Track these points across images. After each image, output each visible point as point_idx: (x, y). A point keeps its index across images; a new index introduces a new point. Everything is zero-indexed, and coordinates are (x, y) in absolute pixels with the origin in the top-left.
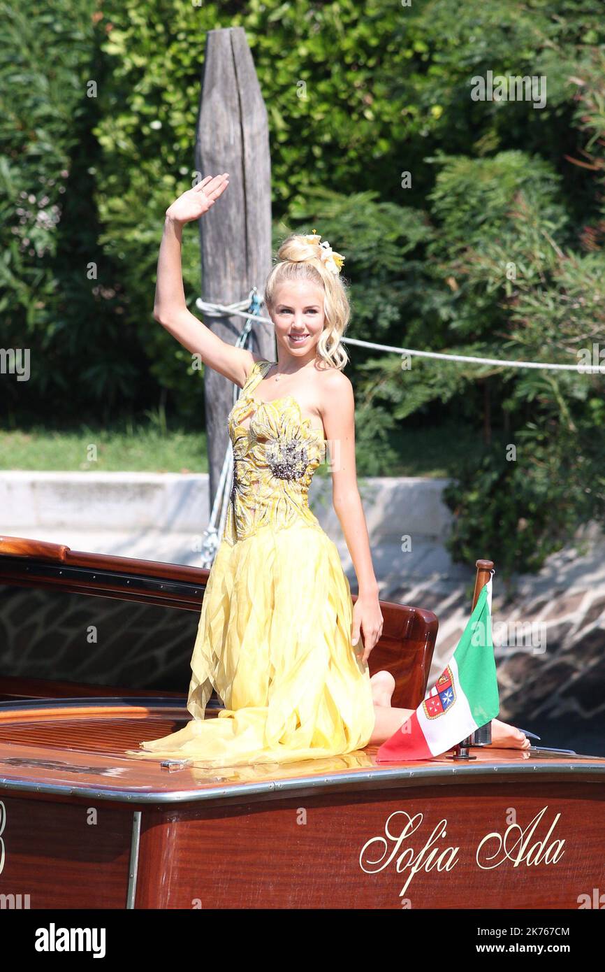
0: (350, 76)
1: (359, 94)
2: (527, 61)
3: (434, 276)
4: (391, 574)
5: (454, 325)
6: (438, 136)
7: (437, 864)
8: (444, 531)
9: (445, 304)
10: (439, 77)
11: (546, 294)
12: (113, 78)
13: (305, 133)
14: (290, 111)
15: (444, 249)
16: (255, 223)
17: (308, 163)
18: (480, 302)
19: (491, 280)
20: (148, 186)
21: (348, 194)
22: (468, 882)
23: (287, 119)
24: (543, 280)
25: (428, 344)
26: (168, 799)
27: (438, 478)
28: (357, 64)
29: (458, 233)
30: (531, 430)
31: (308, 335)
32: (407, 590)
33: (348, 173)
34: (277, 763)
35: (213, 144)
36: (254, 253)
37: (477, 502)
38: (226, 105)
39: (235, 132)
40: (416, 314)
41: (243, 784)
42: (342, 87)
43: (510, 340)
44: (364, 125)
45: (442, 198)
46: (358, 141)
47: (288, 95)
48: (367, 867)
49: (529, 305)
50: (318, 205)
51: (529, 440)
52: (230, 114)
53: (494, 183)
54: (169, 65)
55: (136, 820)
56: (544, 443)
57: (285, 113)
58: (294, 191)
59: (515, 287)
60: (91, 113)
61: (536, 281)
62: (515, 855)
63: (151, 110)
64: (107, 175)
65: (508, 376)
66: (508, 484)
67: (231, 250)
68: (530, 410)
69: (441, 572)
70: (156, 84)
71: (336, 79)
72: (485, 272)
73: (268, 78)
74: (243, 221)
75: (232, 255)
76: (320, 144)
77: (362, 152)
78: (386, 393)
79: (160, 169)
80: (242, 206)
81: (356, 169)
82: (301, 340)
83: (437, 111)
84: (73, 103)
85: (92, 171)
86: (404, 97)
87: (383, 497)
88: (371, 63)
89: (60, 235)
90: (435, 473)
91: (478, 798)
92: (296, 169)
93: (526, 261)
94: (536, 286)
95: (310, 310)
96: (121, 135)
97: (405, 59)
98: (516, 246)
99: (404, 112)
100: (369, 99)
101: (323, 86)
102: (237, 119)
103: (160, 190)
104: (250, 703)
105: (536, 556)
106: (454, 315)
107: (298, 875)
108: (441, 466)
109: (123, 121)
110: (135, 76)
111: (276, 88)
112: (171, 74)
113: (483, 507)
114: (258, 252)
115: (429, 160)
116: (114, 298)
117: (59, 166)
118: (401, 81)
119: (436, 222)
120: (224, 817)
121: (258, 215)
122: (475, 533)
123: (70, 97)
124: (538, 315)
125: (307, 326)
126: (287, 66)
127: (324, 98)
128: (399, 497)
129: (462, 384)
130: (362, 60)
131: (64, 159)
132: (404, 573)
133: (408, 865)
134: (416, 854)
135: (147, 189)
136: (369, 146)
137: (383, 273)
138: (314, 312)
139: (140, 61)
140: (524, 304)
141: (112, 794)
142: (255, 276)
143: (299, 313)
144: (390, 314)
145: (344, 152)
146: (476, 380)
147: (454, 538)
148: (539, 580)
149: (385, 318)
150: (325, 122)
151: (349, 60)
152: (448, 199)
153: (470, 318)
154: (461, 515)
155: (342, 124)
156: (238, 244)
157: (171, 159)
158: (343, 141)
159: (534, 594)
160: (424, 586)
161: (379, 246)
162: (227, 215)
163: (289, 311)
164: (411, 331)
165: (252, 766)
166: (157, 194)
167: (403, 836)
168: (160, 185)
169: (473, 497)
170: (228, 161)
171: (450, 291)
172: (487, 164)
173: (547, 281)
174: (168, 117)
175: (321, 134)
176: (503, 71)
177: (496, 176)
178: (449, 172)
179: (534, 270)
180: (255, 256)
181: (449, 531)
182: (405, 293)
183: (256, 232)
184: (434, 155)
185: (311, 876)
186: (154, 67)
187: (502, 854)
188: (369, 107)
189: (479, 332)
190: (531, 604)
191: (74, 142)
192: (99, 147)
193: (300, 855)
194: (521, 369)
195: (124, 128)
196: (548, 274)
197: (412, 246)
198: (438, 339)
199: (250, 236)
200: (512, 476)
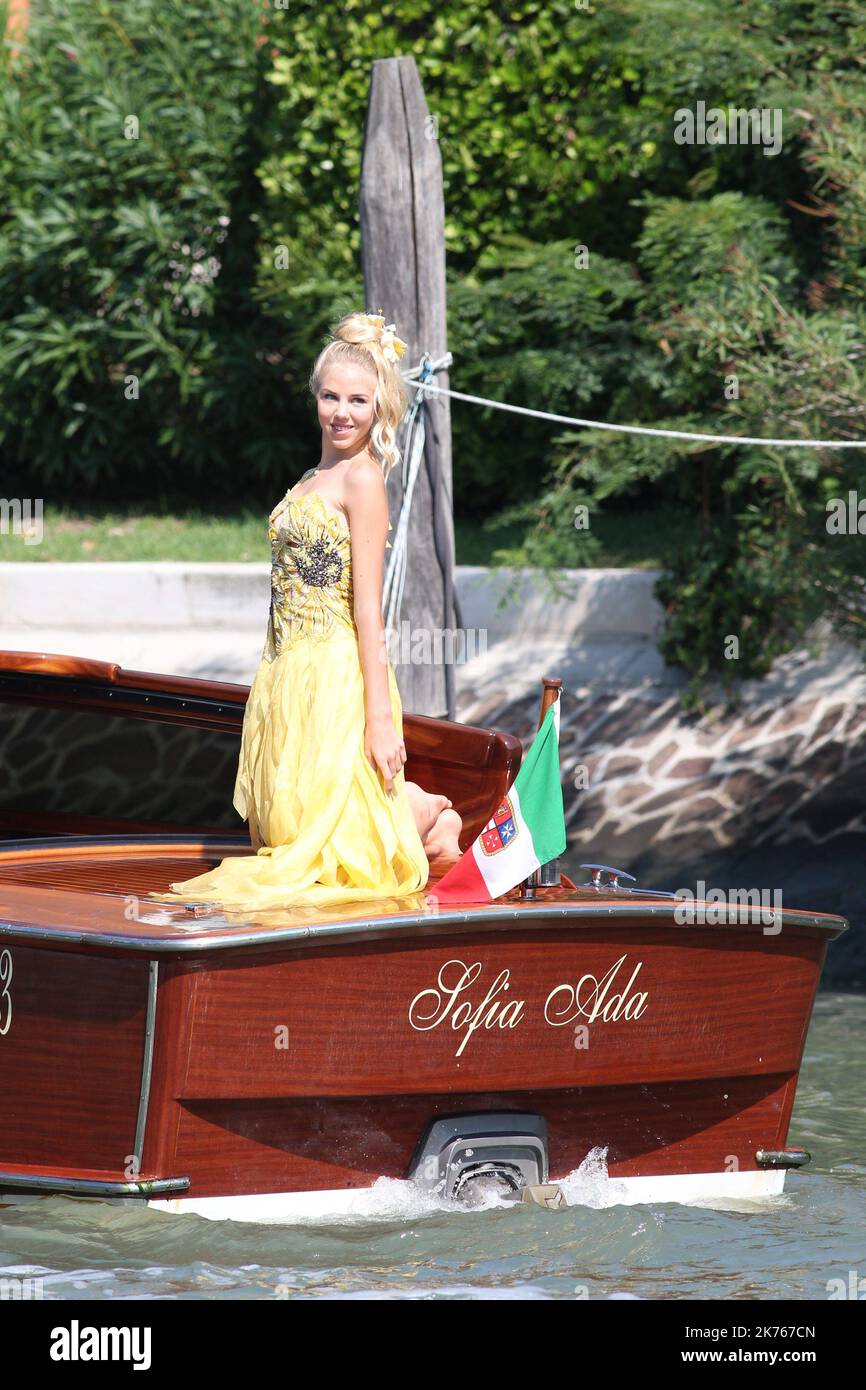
0: (550, 108)
1: (560, 129)
2: (750, 91)
3: (644, 336)
4: (597, 680)
5: (666, 394)
6: (651, 177)
7: (498, 1021)
8: (656, 629)
9: (657, 369)
10: (651, 109)
11: (765, 358)
12: (278, 111)
13: (498, 173)
14: (481, 149)
15: (656, 307)
16: (427, 280)
17: (501, 209)
18: (697, 368)
19: (702, 343)
20: (318, 235)
21: (544, 241)
22: (534, 1040)
23: (477, 158)
24: (762, 343)
25: (637, 416)
26: (187, 946)
27: (650, 569)
28: (557, 95)
29: (668, 287)
30: (752, 513)
31: (352, 427)
32: (614, 698)
33: (547, 219)
34: (315, 907)
35: (379, 190)
36: (426, 313)
37: (695, 597)
38: (394, 146)
39: (404, 176)
40: (622, 382)
41: (274, 929)
42: (541, 121)
43: (727, 412)
44: (567, 166)
45: (650, 246)
46: (559, 182)
47: (479, 130)
48: (418, 1023)
49: (745, 371)
50: (510, 255)
51: (754, 524)
52: (398, 155)
53: (710, 228)
54: (342, 96)
55: (152, 971)
56: (769, 529)
57: (476, 151)
58: (486, 240)
59: (730, 351)
60: (252, 152)
61: (754, 343)
62: (589, 1009)
63: (322, 148)
64: (271, 221)
65: (727, 452)
66: (729, 577)
67: (399, 309)
68: (753, 492)
69: (652, 677)
70: (327, 118)
71: (533, 112)
72: (696, 335)
73: (455, 111)
74: (414, 277)
75: (400, 315)
76: (514, 187)
77: (563, 195)
78: (588, 472)
79: (331, 215)
80: (412, 259)
81: (557, 215)
82: (344, 431)
83: (648, 148)
84: (233, 139)
85: (255, 218)
86: (612, 132)
87: (586, 592)
88: (574, 93)
89: (217, 291)
90: (647, 564)
91: (545, 945)
92: (488, 215)
93: (742, 322)
94: (755, 349)
95: (358, 399)
96: (287, 176)
97: (612, 88)
98: (731, 305)
99: (612, 150)
100: (571, 135)
101: (519, 121)
102: (407, 161)
103: (332, 239)
104: (288, 839)
105: (761, 658)
106: (667, 383)
107: (338, 1032)
108: (653, 555)
109: (289, 160)
110: (303, 109)
111: (465, 122)
112: (344, 107)
113: (699, 601)
114: (431, 313)
115: (636, 203)
116: (282, 363)
117: (217, 212)
118: (608, 114)
119: (645, 275)
120: (252, 966)
121: (430, 270)
122: (692, 632)
123: (230, 133)
124: (757, 383)
125: (353, 418)
126: (478, 98)
127: (520, 134)
128: (605, 591)
129: (673, 461)
130: (563, 91)
131: (222, 204)
132: (611, 678)
133: (465, 1021)
134: (475, 1008)
135: (317, 238)
136: (572, 188)
137: (585, 333)
138: (362, 401)
139: (309, 92)
140: (738, 370)
141: (126, 941)
142: (427, 340)
143: (344, 400)
144: (592, 384)
145: (543, 195)
146: (690, 456)
147: (667, 638)
148: (764, 686)
149: (586, 389)
150: (521, 161)
151: (548, 90)
152: (658, 247)
153: (686, 386)
154: (675, 612)
155: (541, 164)
156: (408, 303)
157: (345, 204)
158: (541, 184)
159: (759, 702)
160: (633, 693)
161: (580, 303)
162: (395, 271)
163: (335, 397)
164: (617, 401)
165: (288, 910)
166: (329, 244)
167: (459, 988)
168: (332, 234)
169: (689, 591)
170: (396, 208)
171: (663, 356)
172: (702, 206)
173: (767, 343)
174: (342, 155)
175: (517, 175)
176: (725, 102)
177: (713, 221)
178: (658, 216)
179: (752, 331)
180: (427, 318)
181: (662, 630)
182: (609, 359)
183: (428, 289)
184: (642, 197)
185: (353, 1033)
186: (325, 99)
187: (575, 1009)
188: (572, 144)
189: (695, 402)
190: (756, 714)
191: (234, 184)
192: (263, 190)
193: (339, 1009)
194: (742, 445)
195: (290, 169)
196: (768, 336)
197: (618, 303)
198: (647, 409)
199: (422, 294)
200: (734, 566)
